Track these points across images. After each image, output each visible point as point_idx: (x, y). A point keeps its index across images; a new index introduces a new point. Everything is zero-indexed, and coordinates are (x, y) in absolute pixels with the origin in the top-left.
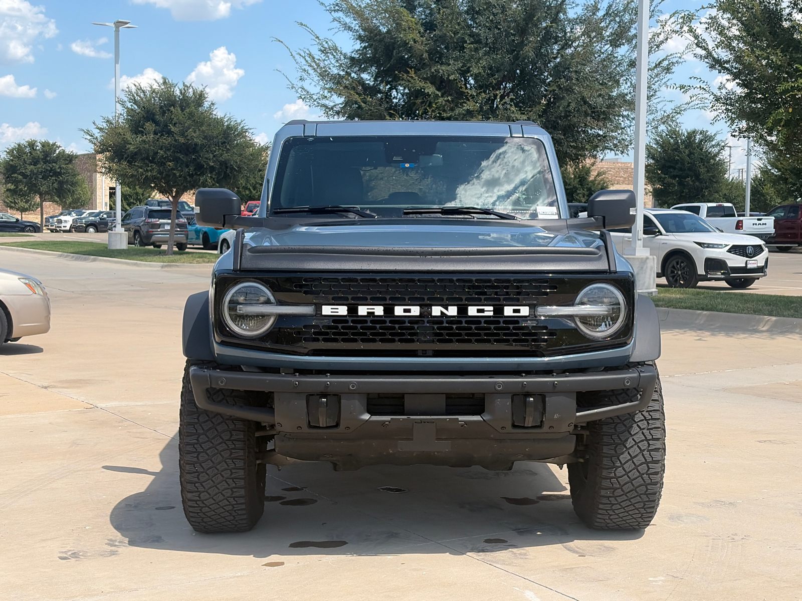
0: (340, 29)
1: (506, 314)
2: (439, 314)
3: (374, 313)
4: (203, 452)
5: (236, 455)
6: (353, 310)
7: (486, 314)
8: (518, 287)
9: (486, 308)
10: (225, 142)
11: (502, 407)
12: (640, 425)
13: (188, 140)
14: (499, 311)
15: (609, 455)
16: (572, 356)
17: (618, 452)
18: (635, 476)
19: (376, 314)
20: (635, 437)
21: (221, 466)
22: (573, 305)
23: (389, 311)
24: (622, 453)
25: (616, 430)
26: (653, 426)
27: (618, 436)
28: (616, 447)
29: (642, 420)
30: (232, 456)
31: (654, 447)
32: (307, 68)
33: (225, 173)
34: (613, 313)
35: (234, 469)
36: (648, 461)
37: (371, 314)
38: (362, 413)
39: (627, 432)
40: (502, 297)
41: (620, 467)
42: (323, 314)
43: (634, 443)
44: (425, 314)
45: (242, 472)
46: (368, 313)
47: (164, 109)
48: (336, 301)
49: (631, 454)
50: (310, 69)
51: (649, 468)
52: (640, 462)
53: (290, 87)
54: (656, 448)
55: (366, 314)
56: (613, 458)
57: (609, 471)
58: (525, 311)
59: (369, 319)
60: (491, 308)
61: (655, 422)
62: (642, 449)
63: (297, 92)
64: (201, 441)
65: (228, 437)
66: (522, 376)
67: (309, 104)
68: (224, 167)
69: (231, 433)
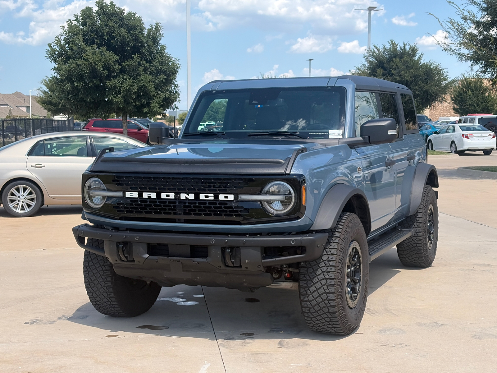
0: (469, 4)
1: (220, 199)
2: (185, 198)
3: (151, 196)
4: (91, 271)
5: (107, 274)
6: (141, 195)
7: (209, 198)
8: (226, 183)
9: (209, 195)
10: (427, 79)
11: (215, 253)
12: (322, 269)
13: (402, 78)
14: (216, 197)
15: (304, 287)
16: (260, 225)
17: (309, 286)
18: (320, 301)
19: (152, 197)
20: (318, 277)
21: (100, 280)
22: (260, 194)
23: (159, 195)
24: (312, 286)
25: (307, 272)
26: (330, 270)
27: (309, 275)
28: (307, 282)
29: (324, 266)
30: (104, 274)
31: (330, 284)
32: (449, 30)
33: (427, 98)
34: (285, 200)
35: (106, 281)
36: (326, 292)
37: (150, 197)
38: (144, 254)
39: (314, 273)
40: (217, 189)
41: (310, 295)
42: (126, 196)
43: (318, 280)
44: (177, 198)
45: (110, 284)
46: (148, 196)
47: (390, 60)
48: (132, 190)
49: (316, 287)
50: (451, 31)
51: (328, 297)
52: (322, 292)
53: (437, 43)
54: (331, 285)
55: (147, 197)
56: (306, 289)
57: (304, 296)
58: (231, 197)
59: (148, 200)
60: (213, 195)
61: (331, 268)
62: (323, 284)
63: (441, 46)
64: (90, 265)
65: (102, 264)
66: (228, 236)
67: (450, 53)
68: (426, 94)
69: (104, 261)
